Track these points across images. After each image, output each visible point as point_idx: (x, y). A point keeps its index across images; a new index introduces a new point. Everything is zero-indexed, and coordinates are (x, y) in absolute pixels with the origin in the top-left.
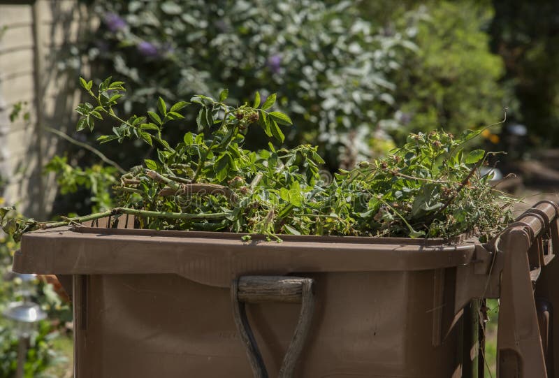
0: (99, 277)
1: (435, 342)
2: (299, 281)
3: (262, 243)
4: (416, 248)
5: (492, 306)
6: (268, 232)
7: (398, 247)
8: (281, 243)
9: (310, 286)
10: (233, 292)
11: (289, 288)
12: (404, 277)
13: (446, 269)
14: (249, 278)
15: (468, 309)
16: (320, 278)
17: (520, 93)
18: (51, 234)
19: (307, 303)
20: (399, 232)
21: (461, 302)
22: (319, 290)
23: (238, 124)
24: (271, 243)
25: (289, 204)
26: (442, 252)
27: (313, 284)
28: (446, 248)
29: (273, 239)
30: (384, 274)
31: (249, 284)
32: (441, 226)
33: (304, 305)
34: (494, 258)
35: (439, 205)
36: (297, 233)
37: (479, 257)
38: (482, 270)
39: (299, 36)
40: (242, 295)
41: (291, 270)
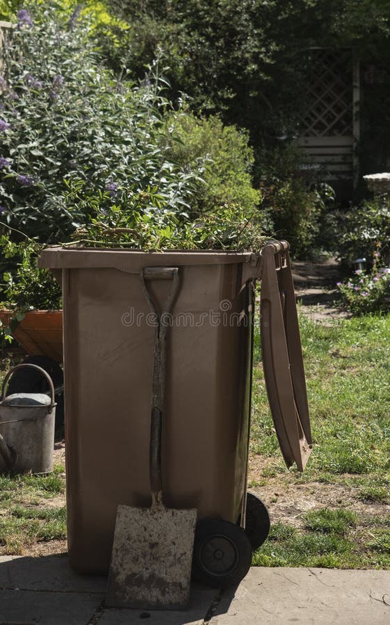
0: (77, 270)
2: (172, 269)
3: (154, 253)
4: (225, 254)
5: (259, 283)
6: (157, 248)
7: (217, 254)
8: (163, 253)
10: (142, 275)
11: (168, 272)
12: (220, 267)
13: (238, 264)
14: (149, 268)
15: (248, 282)
16: (181, 268)
17: (274, 217)
18: (55, 250)
19: (176, 279)
20: (217, 247)
21: (244, 279)
22: (181, 272)
23: (140, 200)
24: (158, 253)
26: (237, 256)
27: (178, 270)
28: (238, 254)
29: (159, 251)
30: (210, 266)
31: (149, 271)
32: (235, 245)
33: (175, 280)
34: (259, 258)
35: (235, 236)
37: (253, 258)
38: (254, 264)
39: (126, 171)
40: (145, 276)
41: (167, 265)
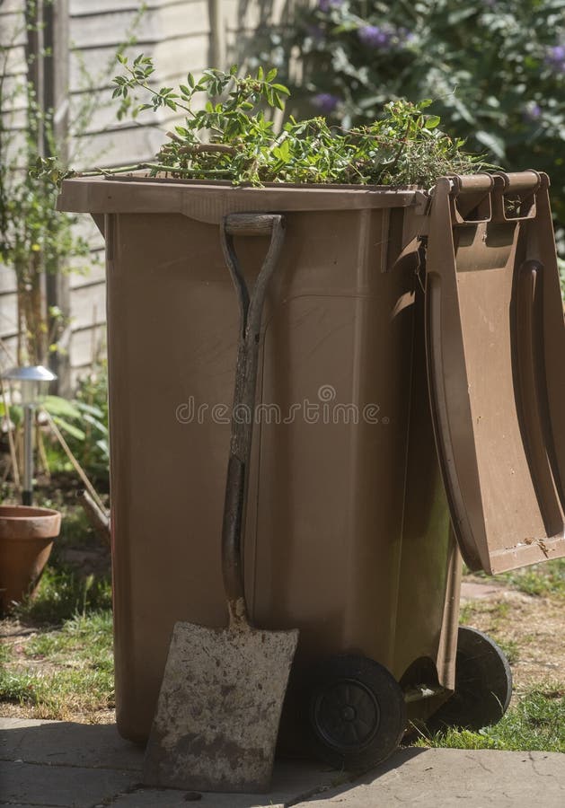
1: (383, 269)
2: (271, 216)
3: (248, 189)
4: (363, 192)
6: (253, 180)
7: (351, 191)
8: (263, 188)
9: (279, 220)
10: (222, 227)
11: (264, 222)
13: (392, 209)
14: (235, 216)
16: (290, 216)
19: (277, 235)
24: (255, 189)
25: (281, 161)
27: (282, 220)
29: (257, 185)
31: (234, 220)
33: (273, 237)
34: (430, 201)
35: (394, 160)
36: (281, 181)
37: (417, 200)
40: (228, 229)
